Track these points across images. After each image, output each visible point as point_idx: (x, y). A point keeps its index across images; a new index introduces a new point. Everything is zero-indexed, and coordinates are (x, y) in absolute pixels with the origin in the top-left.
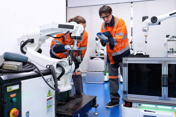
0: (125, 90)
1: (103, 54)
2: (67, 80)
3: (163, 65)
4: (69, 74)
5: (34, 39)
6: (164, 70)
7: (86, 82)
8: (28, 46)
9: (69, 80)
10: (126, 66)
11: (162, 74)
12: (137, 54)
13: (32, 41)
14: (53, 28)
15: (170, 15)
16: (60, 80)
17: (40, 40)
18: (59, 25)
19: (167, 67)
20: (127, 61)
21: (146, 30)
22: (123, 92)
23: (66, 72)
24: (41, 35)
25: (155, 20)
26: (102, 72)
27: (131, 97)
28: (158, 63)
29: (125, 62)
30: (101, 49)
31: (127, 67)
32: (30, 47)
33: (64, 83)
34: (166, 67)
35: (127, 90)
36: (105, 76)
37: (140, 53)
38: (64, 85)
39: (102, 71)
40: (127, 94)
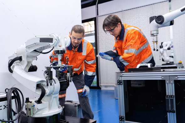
0: (122, 115)
3: (167, 82)
4: (53, 96)
5: (22, 56)
6: (169, 89)
7: (115, 97)
10: (120, 84)
11: (167, 94)
12: (140, 67)
13: (20, 59)
14: (35, 43)
15: (182, 10)
16: (41, 103)
17: (27, 57)
18: (40, 38)
19: (173, 85)
20: (121, 76)
21: (155, 35)
22: (120, 118)
24: (27, 51)
28: (161, 79)
29: (119, 78)
30: (170, 57)
31: (123, 85)
33: (48, 106)
34: (171, 84)
35: (124, 116)
37: (144, 65)
38: (48, 108)
40: (124, 121)
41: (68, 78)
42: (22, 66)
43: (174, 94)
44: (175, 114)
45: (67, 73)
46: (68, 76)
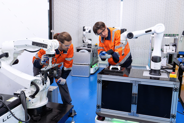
0: (99, 104)
1: (91, 44)
2: (42, 96)
3: (134, 85)
4: (44, 91)
5: (8, 53)
7: (72, 75)
8: (3, 60)
9: (44, 95)
11: (133, 93)
12: (112, 68)
13: (6, 55)
14: (27, 44)
15: (146, 32)
17: (15, 53)
18: (33, 42)
19: (138, 87)
23: (40, 90)
24: (15, 49)
25: (131, 36)
26: (88, 66)
27: (104, 111)
28: (130, 82)
30: (89, 39)
31: (101, 84)
32: (4, 61)
33: (39, 99)
34: (136, 86)
35: (101, 105)
36: (91, 69)
37: (115, 67)
38: (39, 101)
39: (88, 64)
40: (100, 108)
41: (55, 75)
42: (7, 61)
43: (137, 93)
44: (136, 105)
45: (54, 71)
46: (54, 73)
